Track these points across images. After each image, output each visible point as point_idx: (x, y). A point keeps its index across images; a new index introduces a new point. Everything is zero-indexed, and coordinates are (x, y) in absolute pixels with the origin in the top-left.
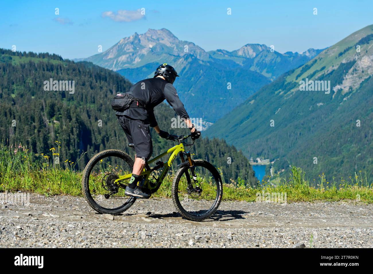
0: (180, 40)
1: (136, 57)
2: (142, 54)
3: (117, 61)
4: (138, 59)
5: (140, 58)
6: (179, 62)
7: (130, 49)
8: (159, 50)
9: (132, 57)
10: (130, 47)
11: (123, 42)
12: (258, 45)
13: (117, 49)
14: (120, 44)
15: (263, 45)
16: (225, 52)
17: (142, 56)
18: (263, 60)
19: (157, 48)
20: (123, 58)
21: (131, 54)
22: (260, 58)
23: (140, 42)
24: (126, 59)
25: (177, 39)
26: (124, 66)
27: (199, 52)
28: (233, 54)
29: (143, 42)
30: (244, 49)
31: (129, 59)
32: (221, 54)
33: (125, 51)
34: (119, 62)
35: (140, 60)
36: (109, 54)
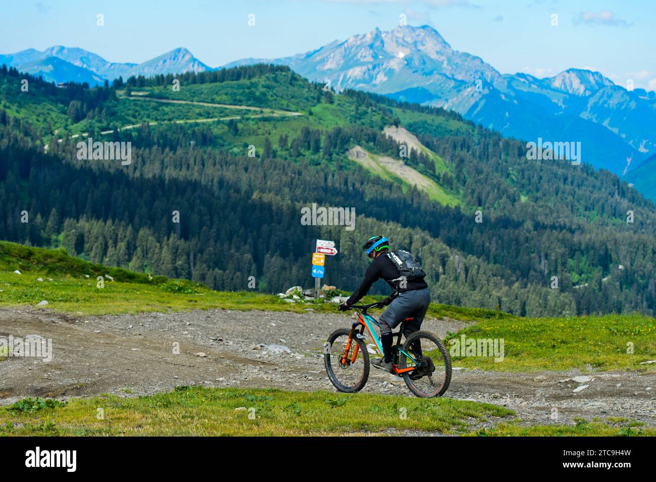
0: (455, 50)
1: (378, 73)
2: (390, 69)
3: (345, 77)
4: (383, 75)
5: (386, 74)
6: (466, 94)
7: (366, 55)
8: (417, 64)
9: (371, 72)
10: (368, 53)
11: (354, 43)
12: (588, 71)
13: (343, 53)
14: (348, 45)
15: (597, 73)
16: (531, 79)
17: (390, 73)
18: (605, 102)
19: (413, 60)
20: (356, 72)
21: (370, 67)
22: (599, 99)
23: (383, 46)
24: (362, 74)
25: (450, 47)
26: (358, 86)
27: (490, 76)
28: (544, 83)
29: (390, 47)
30: (564, 76)
31: (367, 74)
32: (524, 82)
33: (358, 60)
34: (349, 77)
35: (385, 79)
36: (327, 61)
